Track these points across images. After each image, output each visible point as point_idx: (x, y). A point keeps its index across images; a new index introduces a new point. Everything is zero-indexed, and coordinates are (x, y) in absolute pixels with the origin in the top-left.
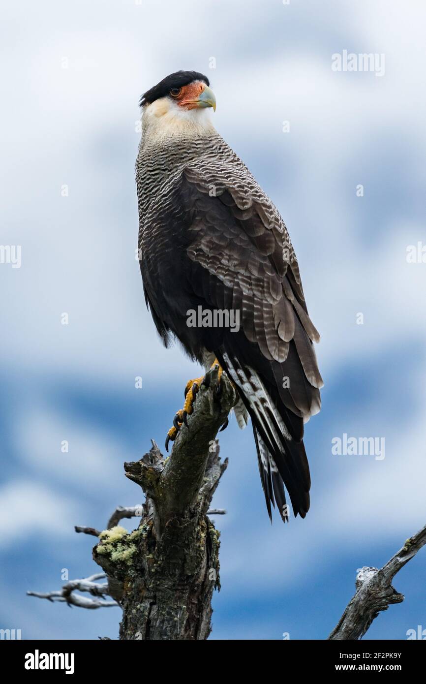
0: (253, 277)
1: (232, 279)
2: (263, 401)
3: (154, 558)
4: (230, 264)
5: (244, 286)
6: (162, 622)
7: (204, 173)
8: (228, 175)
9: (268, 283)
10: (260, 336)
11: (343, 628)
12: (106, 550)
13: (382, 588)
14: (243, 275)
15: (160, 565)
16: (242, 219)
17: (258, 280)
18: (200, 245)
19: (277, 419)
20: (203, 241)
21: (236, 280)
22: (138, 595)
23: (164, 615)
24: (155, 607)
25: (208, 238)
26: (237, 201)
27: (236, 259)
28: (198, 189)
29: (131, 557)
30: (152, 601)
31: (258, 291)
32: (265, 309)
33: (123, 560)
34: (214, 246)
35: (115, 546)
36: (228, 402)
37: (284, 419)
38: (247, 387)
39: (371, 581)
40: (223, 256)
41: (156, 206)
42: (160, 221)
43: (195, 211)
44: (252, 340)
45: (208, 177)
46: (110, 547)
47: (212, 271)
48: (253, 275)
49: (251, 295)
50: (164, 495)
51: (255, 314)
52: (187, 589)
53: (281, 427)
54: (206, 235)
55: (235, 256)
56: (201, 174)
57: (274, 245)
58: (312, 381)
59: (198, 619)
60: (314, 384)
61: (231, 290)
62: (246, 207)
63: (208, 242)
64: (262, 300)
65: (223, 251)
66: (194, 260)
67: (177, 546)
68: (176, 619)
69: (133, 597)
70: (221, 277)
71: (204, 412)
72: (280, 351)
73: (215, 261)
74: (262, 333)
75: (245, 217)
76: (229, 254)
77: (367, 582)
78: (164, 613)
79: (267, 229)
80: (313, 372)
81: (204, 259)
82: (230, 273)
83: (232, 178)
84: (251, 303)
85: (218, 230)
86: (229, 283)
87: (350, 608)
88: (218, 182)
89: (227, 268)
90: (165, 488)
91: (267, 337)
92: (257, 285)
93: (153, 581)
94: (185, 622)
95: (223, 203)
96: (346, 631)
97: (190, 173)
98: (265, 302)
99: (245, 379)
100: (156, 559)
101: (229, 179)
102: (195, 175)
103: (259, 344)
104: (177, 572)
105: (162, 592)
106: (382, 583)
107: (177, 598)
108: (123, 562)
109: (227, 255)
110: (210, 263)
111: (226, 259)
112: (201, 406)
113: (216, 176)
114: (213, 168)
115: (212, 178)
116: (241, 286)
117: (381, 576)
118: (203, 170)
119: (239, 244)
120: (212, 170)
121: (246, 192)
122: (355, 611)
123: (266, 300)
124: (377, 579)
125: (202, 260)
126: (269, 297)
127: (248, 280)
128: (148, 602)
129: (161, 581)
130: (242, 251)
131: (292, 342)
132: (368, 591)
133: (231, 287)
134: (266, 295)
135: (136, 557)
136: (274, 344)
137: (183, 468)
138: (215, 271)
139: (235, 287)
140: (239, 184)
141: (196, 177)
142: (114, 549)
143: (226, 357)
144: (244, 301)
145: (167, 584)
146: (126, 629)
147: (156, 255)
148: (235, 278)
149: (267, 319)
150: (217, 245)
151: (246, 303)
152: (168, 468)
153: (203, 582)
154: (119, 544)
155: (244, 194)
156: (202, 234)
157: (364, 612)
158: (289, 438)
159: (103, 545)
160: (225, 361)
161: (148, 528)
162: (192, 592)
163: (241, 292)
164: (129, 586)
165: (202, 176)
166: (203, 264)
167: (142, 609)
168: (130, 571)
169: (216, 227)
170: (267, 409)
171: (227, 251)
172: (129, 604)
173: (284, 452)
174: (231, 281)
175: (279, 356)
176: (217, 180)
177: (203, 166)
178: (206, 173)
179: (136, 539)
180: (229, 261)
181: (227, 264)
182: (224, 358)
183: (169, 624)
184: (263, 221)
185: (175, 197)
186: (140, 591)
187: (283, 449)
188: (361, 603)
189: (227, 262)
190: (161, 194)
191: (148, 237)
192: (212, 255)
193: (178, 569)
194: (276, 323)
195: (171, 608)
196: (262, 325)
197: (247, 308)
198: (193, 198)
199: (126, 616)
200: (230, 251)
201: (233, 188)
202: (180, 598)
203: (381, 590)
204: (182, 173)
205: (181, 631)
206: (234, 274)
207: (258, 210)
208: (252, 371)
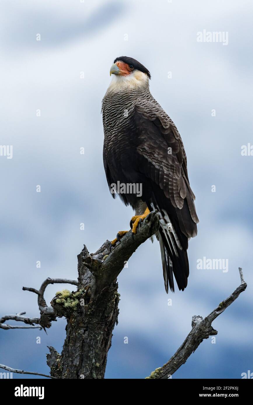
0: (169, 164)
1: (159, 165)
3: (89, 307)
4: (159, 157)
5: (165, 169)
6: (90, 340)
7: (145, 108)
8: (157, 110)
9: (176, 168)
10: (172, 195)
11: (186, 347)
12: (61, 301)
13: (207, 327)
14: (164, 163)
15: (93, 310)
16: (165, 134)
17: (172, 166)
18: (144, 146)
19: (176, 239)
20: (145, 144)
21: (161, 165)
22: (78, 325)
23: (92, 337)
24: (87, 332)
25: (148, 143)
26: (163, 124)
27: (162, 155)
28: (143, 117)
29: (76, 306)
30: (85, 329)
31: (172, 171)
32: (174, 181)
33: (71, 307)
34: (151, 147)
35: (66, 299)
36: (156, 229)
37: (179, 239)
38: (162, 221)
39: (201, 323)
40: (155, 152)
41: (120, 124)
42: (123, 132)
43: (142, 128)
44: (168, 197)
45: (148, 111)
46: (64, 300)
47: (150, 160)
48: (170, 163)
49: (168, 174)
50: (103, 275)
51: (170, 183)
52: (104, 323)
53: (178, 243)
54: (147, 141)
55: (161, 153)
56: (144, 109)
57: (179, 148)
58: (194, 219)
59: (107, 339)
60: (195, 221)
61: (159, 170)
62: (167, 127)
63: (148, 145)
64: (173, 176)
65: (155, 150)
66: (141, 154)
67: (104, 301)
68: (98, 339)
69: (75, 327)
70: (154, 163)
71: (144, 234)
72: (180, 203)
73: (151, 155)
74: (172, 193)
75: (167, 133)
76: (158, 151)
77: (199, 323)
78: (92, 335)
79: (176, 139)
80: (194, 215)
81: (146, 153)
82: (158, 161)
83: (159, 112)
84: (168, 178)
85: (153, 139)
86: (157, 167)
87: (190, 337)
88: (153, 113)
89: (157, 159)
90: (104, 271)
91: (175, 196)
92: (171, 169)
93: (87, 319)
94: (101, 340)
95: (155, 125)
96: (187, 349)
97: (139, 108)
98: (174, 177)
99: (161, 217)
100: (90, 307)
101: (158, 112)
102: (141, 109)
103: (171, 199)
104: (101, 315)
105: (92, 324)
106: (207, 324)
107: (99, 328)
108: (71, 308)
109: (157, 152)
110: (149, 156)
111: (157, 154)
112: (142, 230)
113: (152, 110)
114: (150, 106)
115: (150, 111)
116: (164, 169)
117: (207, 321)
118: (145, 107)
119: (163, 147)
120: (149, 107)
121: (167, 119)
122: (193, 338)
123: (175, 177)
124: (205, 322)
125: (145, 154)
126: (176, 175)
127: (167, 166)
128: (83, 329)
129: (92, 319)
131: (185, 200)
132: (200, 328)
133: (159, 169)
134: (175, 174)
135: (79, 306)
136: (177, 200)
137: (118, 261)
138: (151, 160)
139: (161, 169)
140: (163, 115)
141: (142, 110)
142: (65, 301)
144: (165, 177)
145: (95, 321)
146: (69, 343)
147: (121, 150)
148: (160, 164)
149: (175, 186)
150: (153, 146)
151: (166, 178)
152: (108, 261)
153: (111, 320)
154: (68, 299)
155: (166, 120)
156: (145, 140)
157: (197, 339)
158: (181, 249)
159: (59, 298)
160: (152, 207)
161: (85, 291)
162: (106, 325)
163: (163, 172)
164: (73, 320)
165: (145, 110)
166: (145, 156)
167: (81, 333)
168: (75, 313)
169: (152, 137)
170: (171, 233)
171: (157, 150)
172: (71, 330)
173: (177, 256)
174: (158, 166)
175: (180, 206)
176: (153, 112)
177: (144, 104)
178: (146, 108)
179: (78, 296)
180: (158, 155)
181: (157, 157)
182: (151, 205)
183: (94, 341)
184: (175, 135)
185: (132, 120)
186: (79, 324)
187: (177, 254)
188: (196, 334)
189: (157, 156)
190: (123, 118)
191: (116, 140)
192: (150, 152)
193: (101, 313)
194: (179, 189)
195: (96, 333)
196: (172, 189)
197: (166, 180)
198: (141, 121)
199: (70, 336)
200: (159, 150)
201: (160, 117)
202: (100, 328)
203: (206, 328)
204: (134, 107)
205: (99, 345)
206: (160, 162)
207: (173, 129)
208: (165, 213)
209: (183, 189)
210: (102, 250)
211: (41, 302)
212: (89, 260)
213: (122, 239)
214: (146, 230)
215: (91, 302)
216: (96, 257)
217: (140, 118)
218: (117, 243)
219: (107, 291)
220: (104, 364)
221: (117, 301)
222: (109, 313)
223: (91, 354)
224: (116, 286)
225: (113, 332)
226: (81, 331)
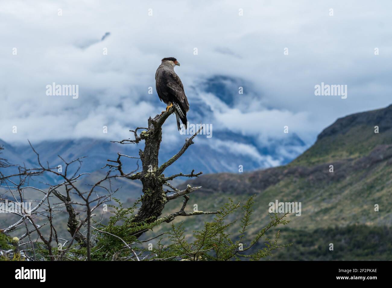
2: (180, 110)
9: (180, 90)
12: (143, 135)
13: (190, 141)
15: (153, 138)
16: (175, 79)
18: (169, 84)
22: (149, 142)
23: (154, 146)
24: (152, 144)
26: (174, 76)
27: (175, 86)
34: (171, 84)
37: (183, 112)
38: (177, 107)
41: (160, 76)
42: (161, 79)
43: (167, 78)
44: (178, 99)
47: (171, 88)
48: (178, 88)
49: (178, 92)
50: (157, 126)
51: (179, 95)
52: (157, 141)
53: (183, 114)
54: (170, 82)
58: (188, 105)
61: (175, 91)
66: (168, 86)
67: (157, 134)
68: (156, 146)
71: (170, 112)
74: (180, 98)
77: (188, 140)
81: (170, 86)
88: (170, 73)
90: (157, 124)
92: (178, 90)
93: (152, 140)
100: (153, 136)
104: (156, 138)
105: (154, 142)
108: (147, 137)
117: (190, 139)
120: (169, 71)
121: (175, 74)
122: (186, 145)
126: (180, 92)
130: (176, 84)
131: (184, 99)
132: (188, 142)
135: (149, 136)
136: (182, 100)
142: (145, 134)
143: (173, 103)
145: (155, 140)
146: (146, 148)
147: (161, 85)
152: (158, 121)
158: (184, 116)
161: (151, 131)
164: (147, 141)
165: (167, 72)
170: (181, 111)
171: (173, 85)
172: (147, 144)
173: (183, 118)
175: (183, 102)
179: (149, 133)
181: (173, 87)
185: (163, 75)
191: (159, 82)
197: (177, 94)
198: (167, 76)
199: (146, 146)
201: (173, 74)
202: (156, 143)
205: (156, 148)
206: (175, 88)
207: (177, 77)
208: (178, 105)
209: (183, 96)
210: (156, 118)
211: (136, 135)
212: (152, 121)
213: (163, 114)
214: (172, 111)
215: (153, 134)
216: (154, 120)
217: (167, 75)
218: (162, 115)
219: (158, 131)
220: (158, 154)
221: (161, 134)
222: (159, 138)
223: (154, 151)
224: (161, 129)
225: (160, 144)
226: (150, 144)
